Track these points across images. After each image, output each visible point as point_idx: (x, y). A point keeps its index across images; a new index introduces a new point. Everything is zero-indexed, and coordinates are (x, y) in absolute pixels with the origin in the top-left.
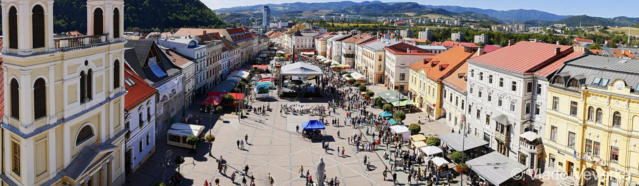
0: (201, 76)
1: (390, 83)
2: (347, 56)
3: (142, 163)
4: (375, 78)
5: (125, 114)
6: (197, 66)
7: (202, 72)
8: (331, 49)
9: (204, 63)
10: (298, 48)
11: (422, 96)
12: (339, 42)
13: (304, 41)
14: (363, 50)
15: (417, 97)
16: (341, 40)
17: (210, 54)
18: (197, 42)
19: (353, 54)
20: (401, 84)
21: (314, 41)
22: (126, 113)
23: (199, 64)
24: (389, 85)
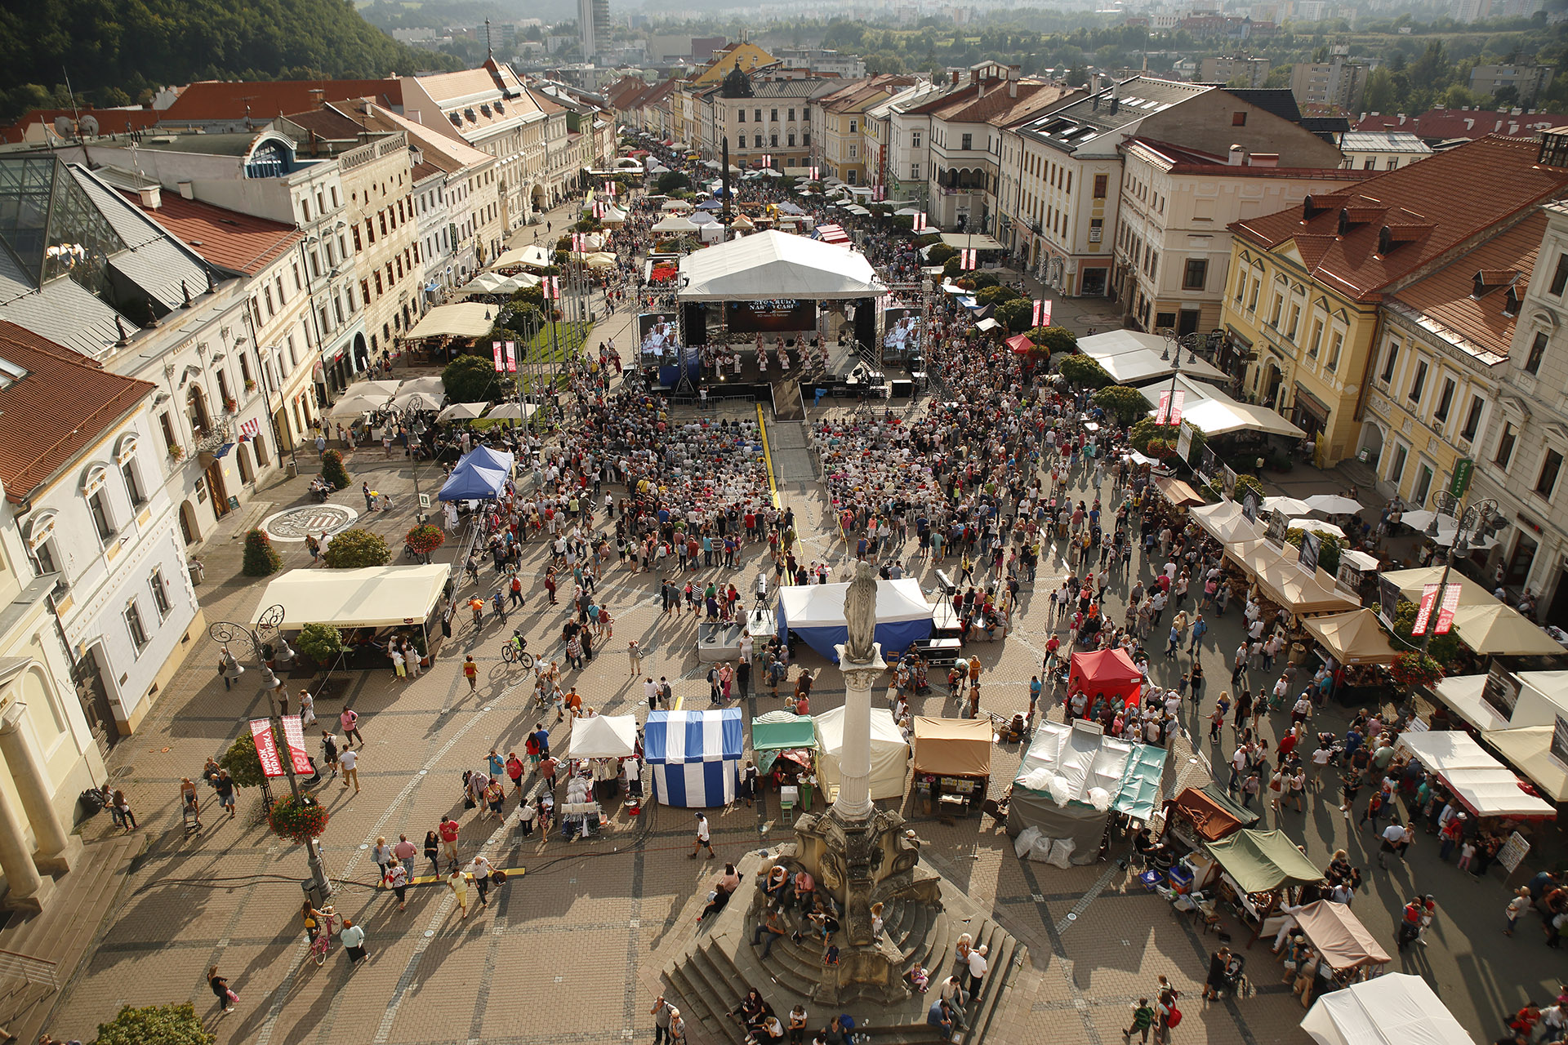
0: (337, 300)
1: (1137, 300)
2: (953, 181)
3: (161, 688)
4: (1071, 276)
5: (16, 517)
6: (314, 255)
7: (340, 281)
8: (883, 152)
9: (341, 238)
10: (743, 151)
11: (1278, 363)
12: (921, 122)
13: (766, 117)
14: (1025, 156)
15: (1256, 363)
16: (928, 110)
17: (360, 198)
18: (294, 147)
19: (978, 171)
20: (1185, 306)
21: (807, 115)
22: (19, 510)
23: (319, 248)
24: (1130, 310)
